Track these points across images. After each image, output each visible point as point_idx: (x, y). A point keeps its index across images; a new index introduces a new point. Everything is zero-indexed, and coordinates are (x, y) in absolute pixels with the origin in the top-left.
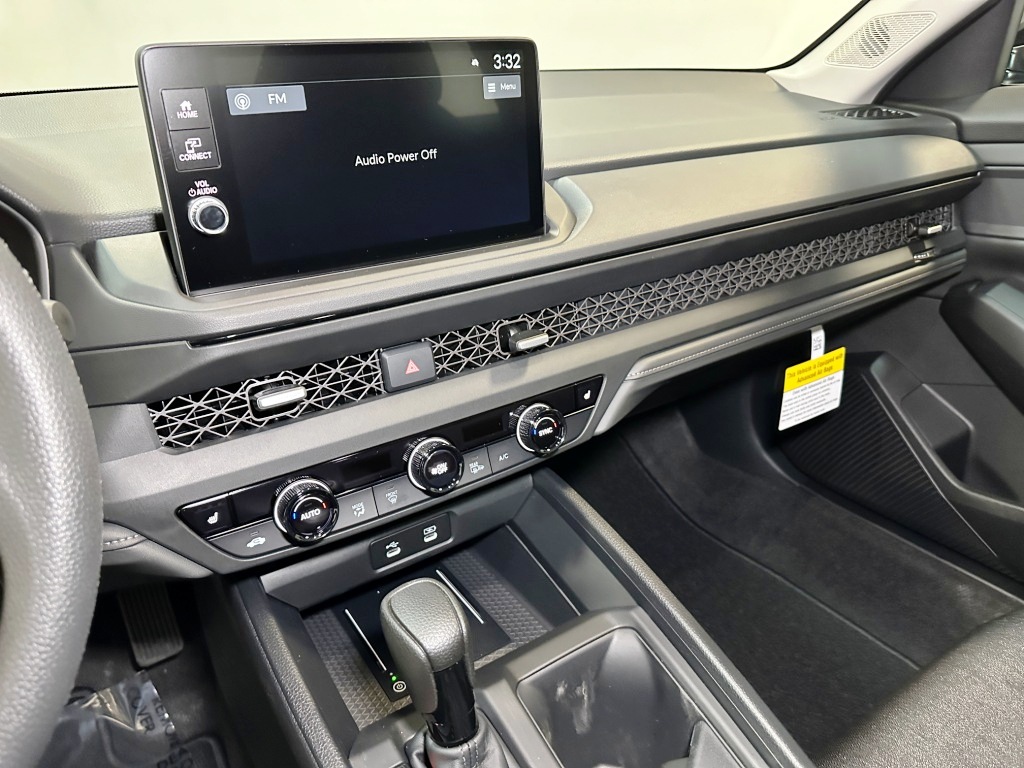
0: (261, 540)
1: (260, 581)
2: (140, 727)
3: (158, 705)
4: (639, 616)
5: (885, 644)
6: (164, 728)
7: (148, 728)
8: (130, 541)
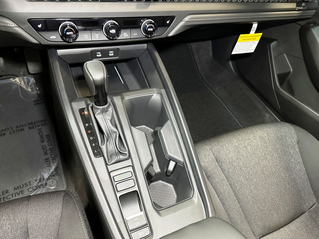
0: (55, 37)
1: (57, 51)
2: (30, 90)
3: (35, 85)
4: (163, 91)
5: (241, 124)
6: (36, 92)
7: (32, 91)
8: (13, 26)
